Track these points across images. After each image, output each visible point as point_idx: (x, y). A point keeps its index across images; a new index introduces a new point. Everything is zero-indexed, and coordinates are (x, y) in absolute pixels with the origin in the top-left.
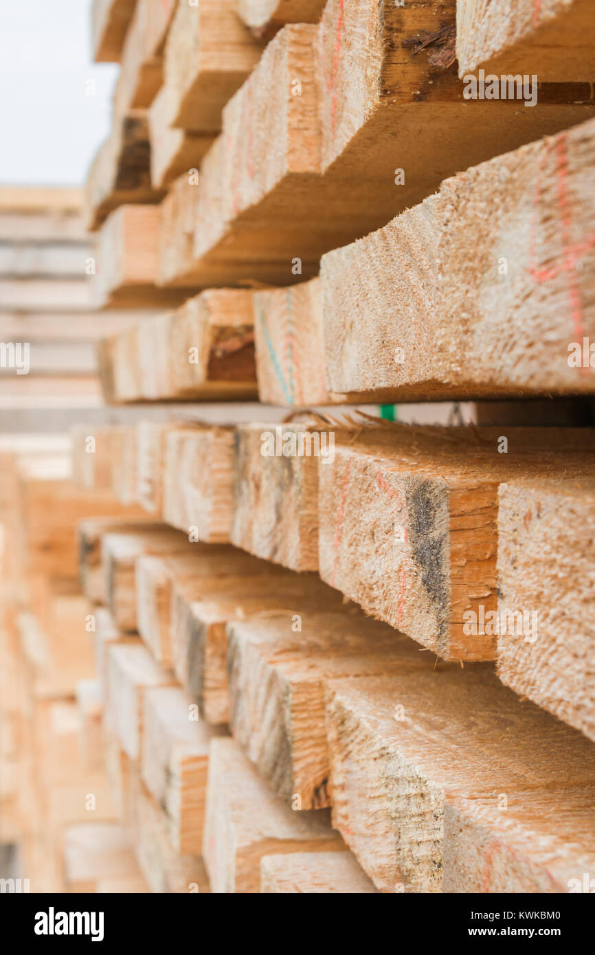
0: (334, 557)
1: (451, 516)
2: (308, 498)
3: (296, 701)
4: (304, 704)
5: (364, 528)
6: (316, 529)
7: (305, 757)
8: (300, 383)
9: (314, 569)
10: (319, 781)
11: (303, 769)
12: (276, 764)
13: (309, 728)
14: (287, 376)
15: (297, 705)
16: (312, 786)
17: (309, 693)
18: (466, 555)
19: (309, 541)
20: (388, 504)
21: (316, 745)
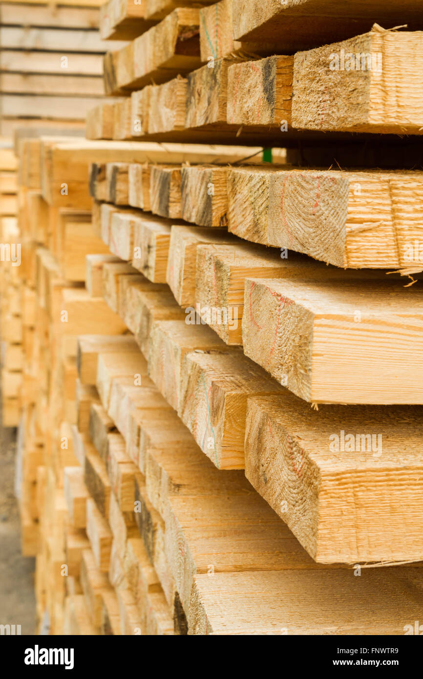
0: (233, 110)
1: (277, 68)
2: (223, 90)
3: (214, 179)
4: (218, 180)
5: (245, 91)
6: (226, 103)
7: (217, 204)
8: (221, 48)
9: (225, 120)
10: (223, 214)
11: (216, 208)
12: (204, 213)
13: (220, 191)
14: (214, 45)
15: (215, 180)
16: (220, 216)
17: (220, 176)
18: (282, 84)
19: (223, 108)
20: (255, 76)
21: (222, 198)
